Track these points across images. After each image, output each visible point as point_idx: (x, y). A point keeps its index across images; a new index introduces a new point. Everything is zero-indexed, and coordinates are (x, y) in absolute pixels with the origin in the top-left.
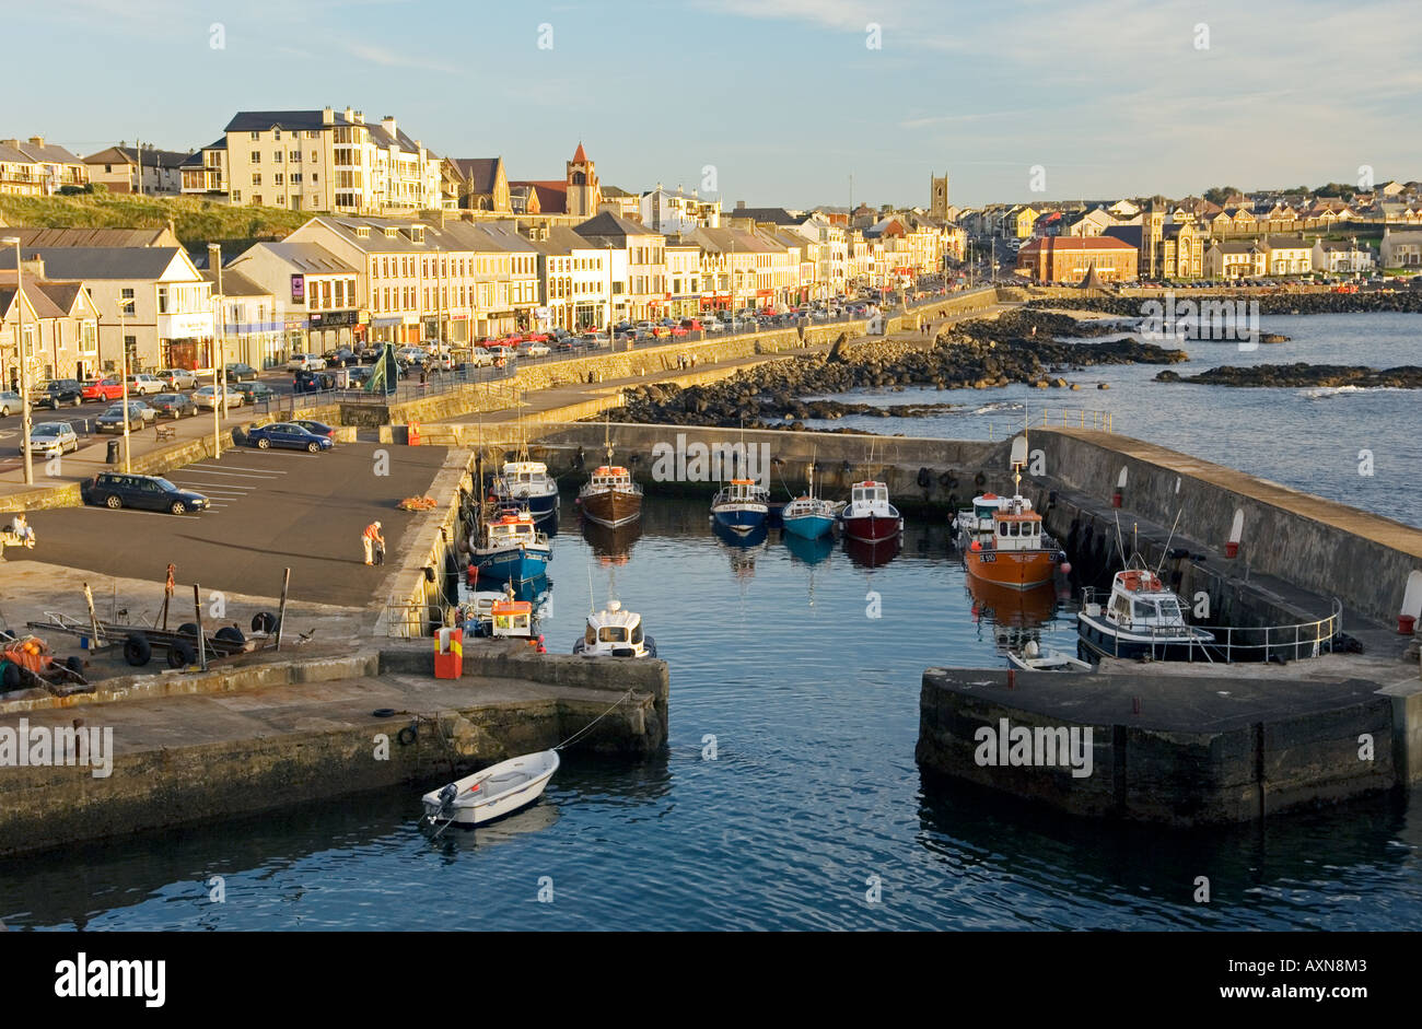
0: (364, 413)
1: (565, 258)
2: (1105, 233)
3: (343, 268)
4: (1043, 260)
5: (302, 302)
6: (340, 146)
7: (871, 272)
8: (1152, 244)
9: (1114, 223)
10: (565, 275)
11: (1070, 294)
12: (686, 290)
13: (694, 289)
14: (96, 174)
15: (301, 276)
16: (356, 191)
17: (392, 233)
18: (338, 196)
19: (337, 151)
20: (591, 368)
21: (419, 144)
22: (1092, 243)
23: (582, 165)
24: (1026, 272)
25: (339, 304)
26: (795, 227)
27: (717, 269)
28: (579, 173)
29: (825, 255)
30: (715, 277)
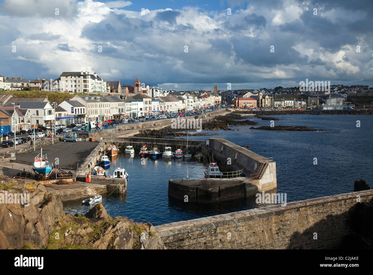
0: (84, 135)
1: (130, 103)
2: (250, 97)
3: (82, 106)
4: (237, 103)
5: (73, 113)
6: (84, 79)
7: (199, 105)
8: (260, 100)
9: (252, 95)
10: (130, 107)
11: (241, 110)
12: (156, 110)
13: (158, 109)
14: (32, 85)
15: (73, 108)
16: (87, 89)
17: (93, 98)
18: (84, 90)
19: (84, 80)
20: (133, 126)
21: (102, 79)
22: (247, 99)
23: (138, 82)
24: (233, 105)
25: (81, 113)
26: (182, 96)
27: (163, 105)
28: (137, 84)
29: (188, 102)
30: (163, 107)
